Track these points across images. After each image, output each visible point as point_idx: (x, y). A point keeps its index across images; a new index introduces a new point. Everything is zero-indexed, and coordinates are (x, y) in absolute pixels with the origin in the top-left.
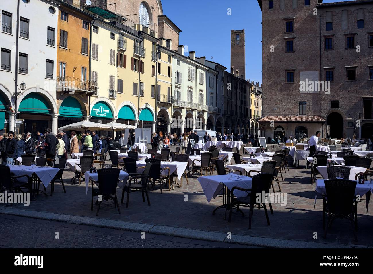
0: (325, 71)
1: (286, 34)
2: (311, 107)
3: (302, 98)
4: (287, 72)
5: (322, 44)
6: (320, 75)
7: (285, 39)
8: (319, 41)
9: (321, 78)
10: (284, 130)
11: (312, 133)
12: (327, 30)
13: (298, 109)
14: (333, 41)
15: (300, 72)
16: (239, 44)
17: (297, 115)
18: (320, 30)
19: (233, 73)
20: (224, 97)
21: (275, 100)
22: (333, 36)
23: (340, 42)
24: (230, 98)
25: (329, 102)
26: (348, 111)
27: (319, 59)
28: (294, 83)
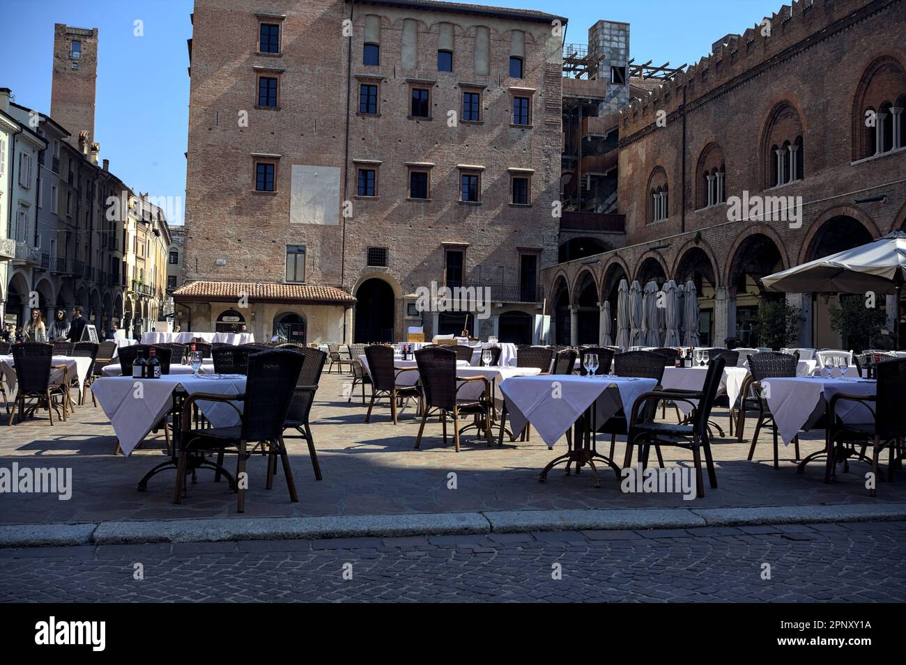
0: (356, 168)
1: (261, 58)
2: (317, 261)
3: (294, 237)
4: (256, 162)
5: (351, 98)
6: (344, 178)
7: (257, 70)
8: (345, 88)
9: (346, 186)
10: (244, 321)
11: (318, 331)
12: (366, 63)
13: (283, 264)
14: (378, 94)
15: (293, 166)
16: (80, 68)
17: (280, 283)
18: (349, 61)
19: (85, 152)
20: (59, 220)
21: (221, 238)
22: (379, 80)
23: (396, 99)
24: (74, 224)
25: (363, 250)
26: (409, 275)
27: (343, 136)
28: (275, 195)
